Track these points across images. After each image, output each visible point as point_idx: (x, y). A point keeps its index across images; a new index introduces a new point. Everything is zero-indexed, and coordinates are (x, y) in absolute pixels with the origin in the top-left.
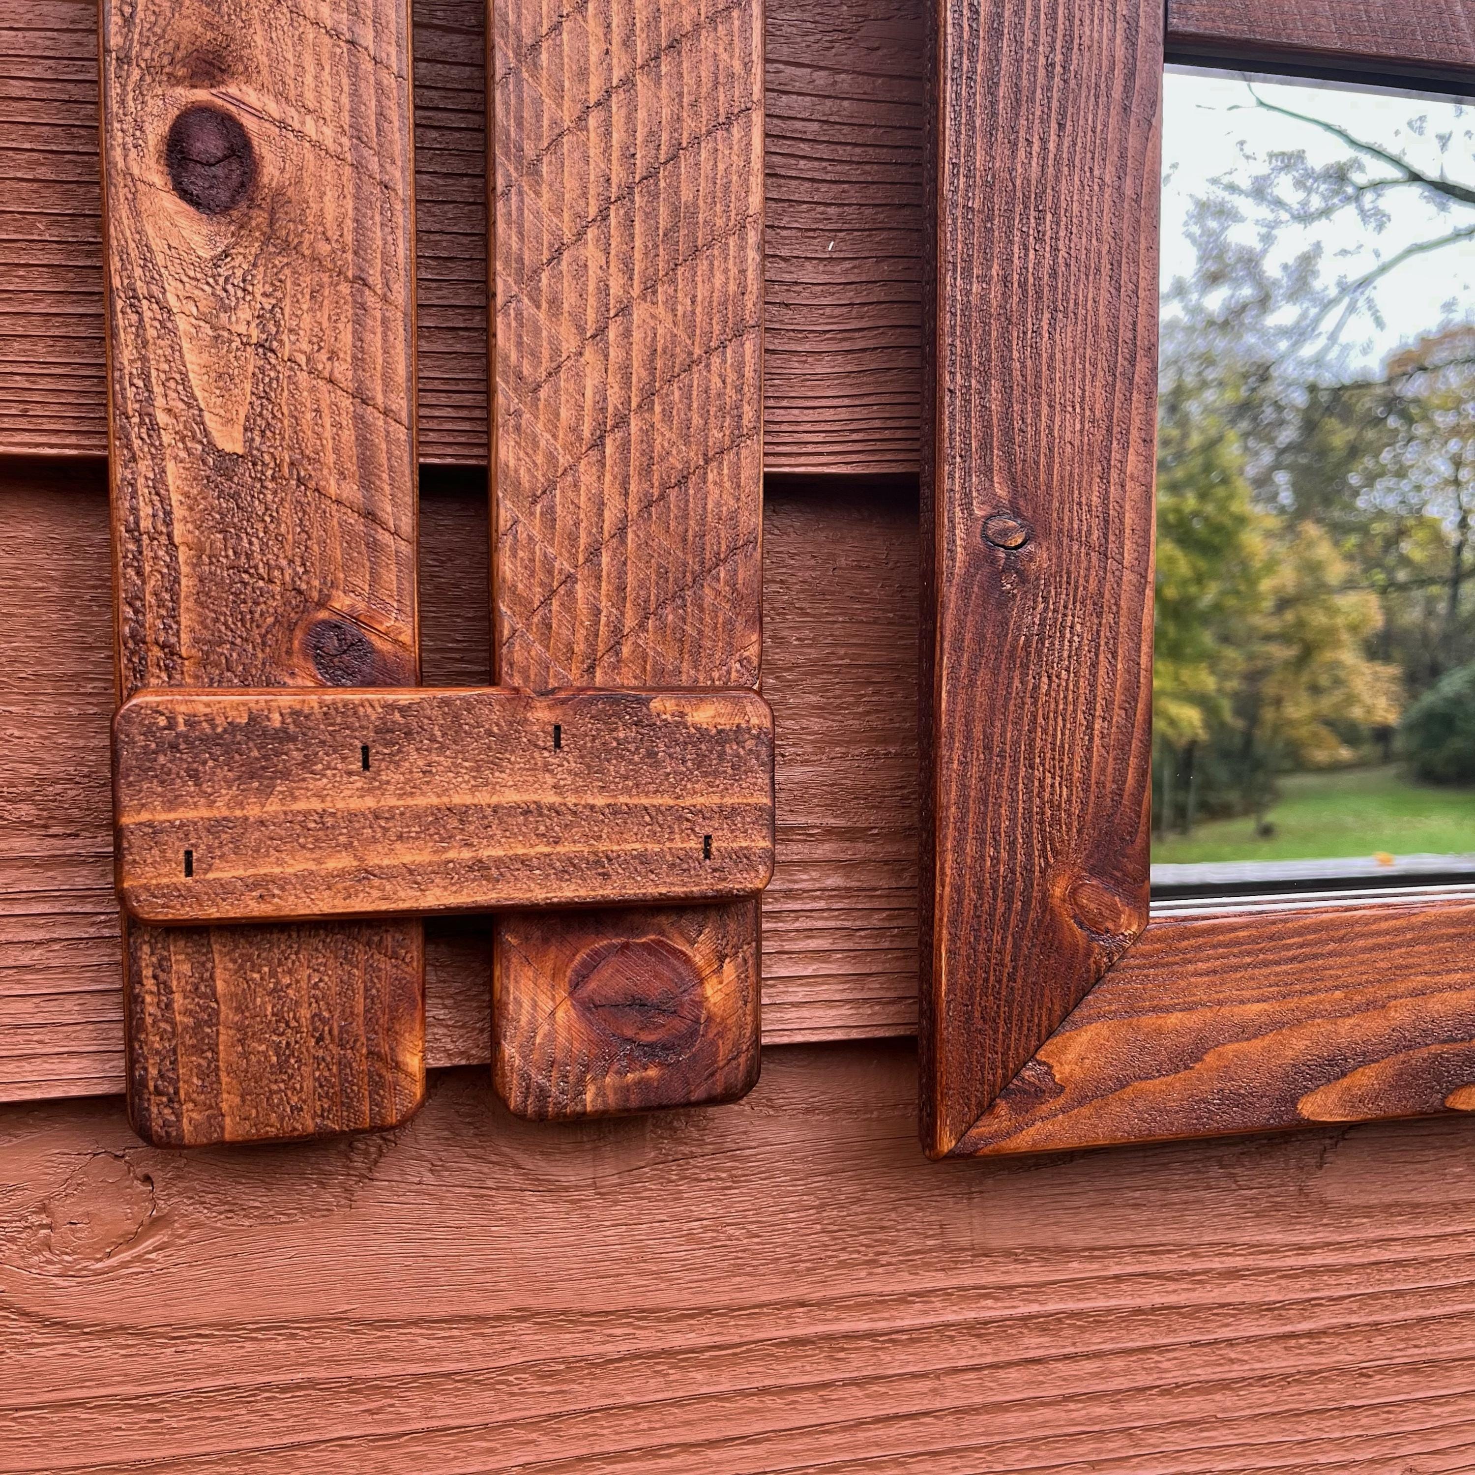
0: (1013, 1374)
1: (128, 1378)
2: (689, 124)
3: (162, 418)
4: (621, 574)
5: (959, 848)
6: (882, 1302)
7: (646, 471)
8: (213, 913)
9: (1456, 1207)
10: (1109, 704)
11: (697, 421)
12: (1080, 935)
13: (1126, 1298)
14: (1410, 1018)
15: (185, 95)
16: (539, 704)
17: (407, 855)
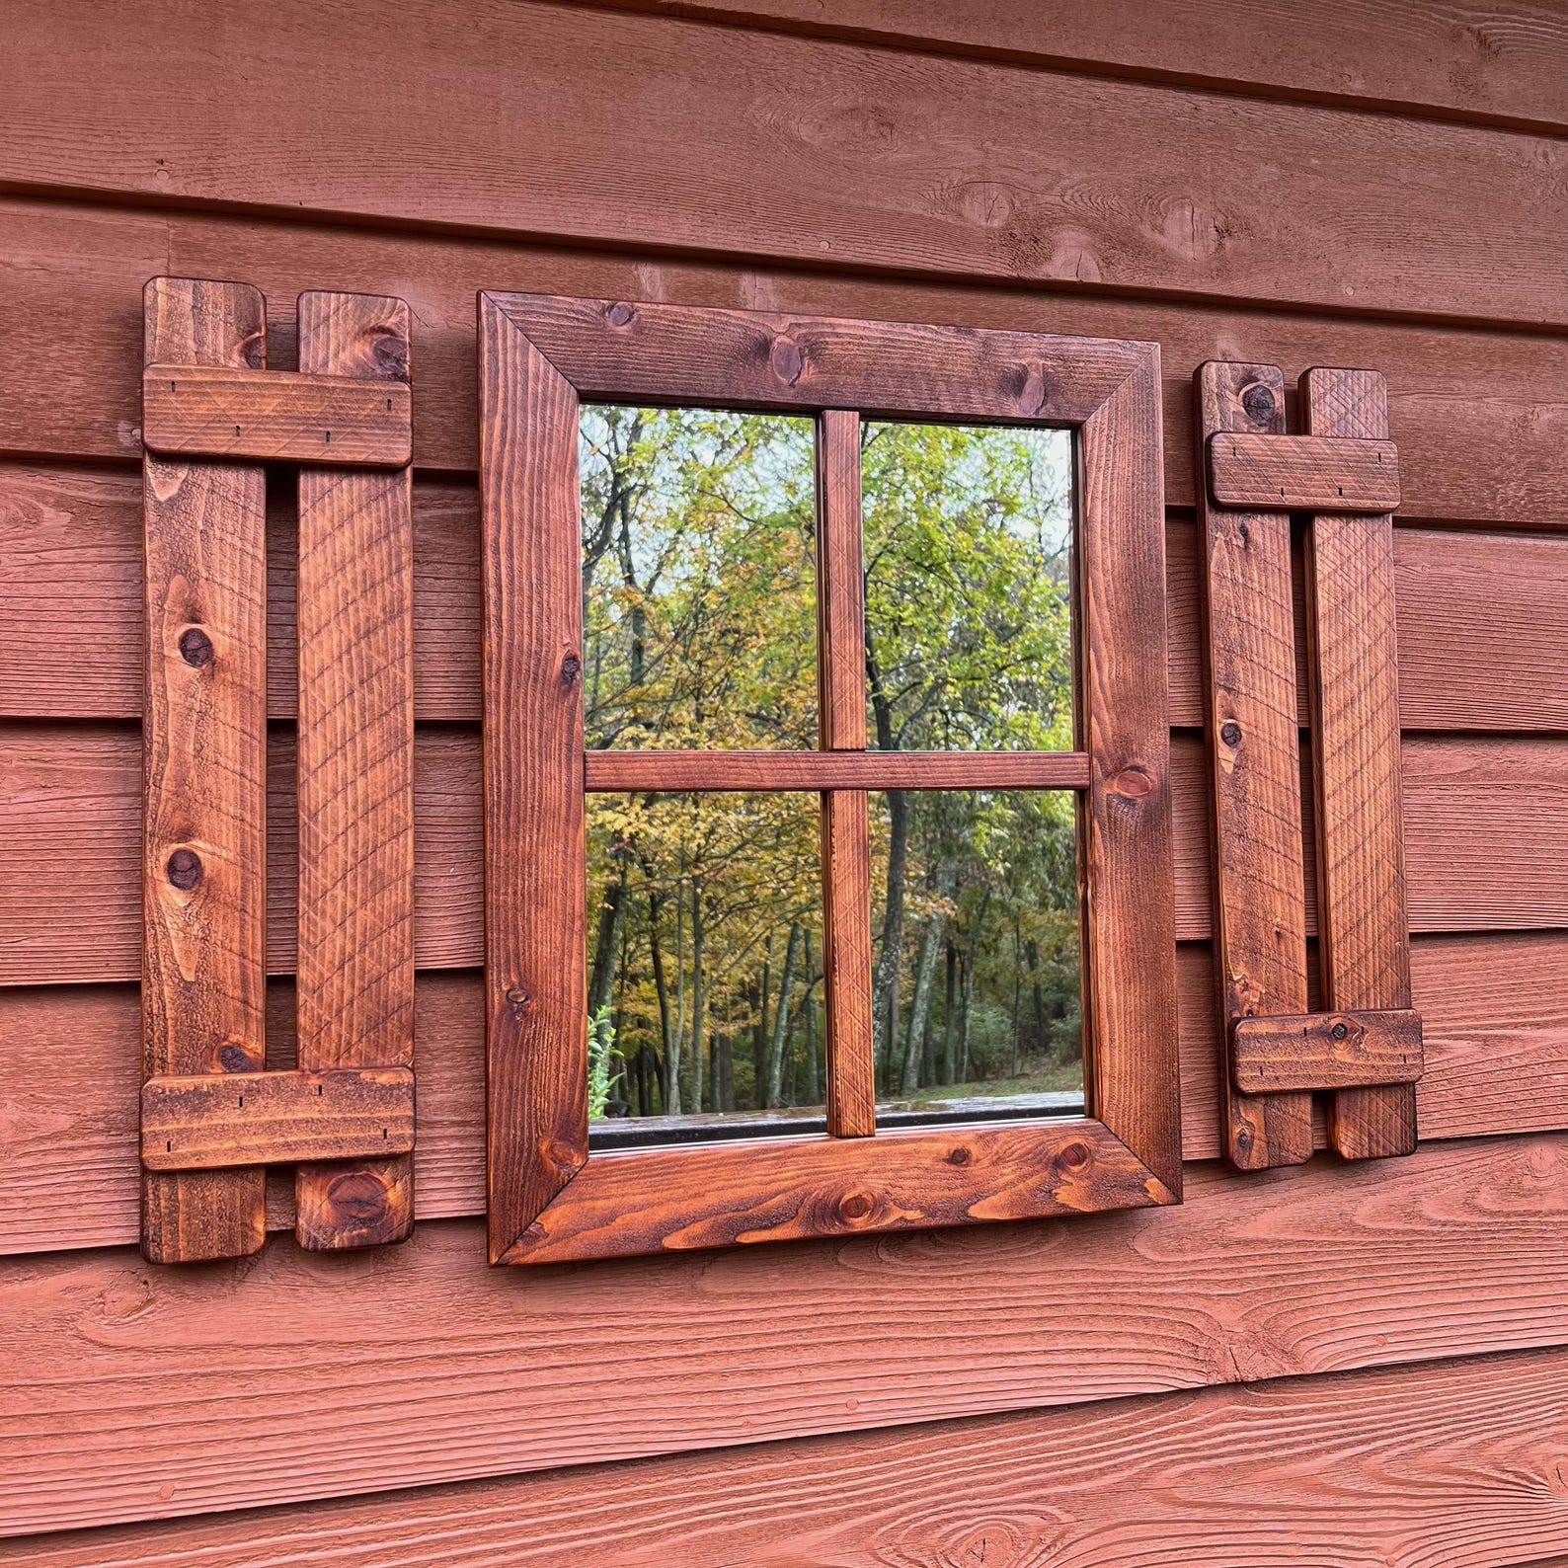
0: (545, 1373)
1: (134, 1370)
2: (381, 838)
3: (163, 970)
4: (351, 1020)
5: (498, 1131)
6: (481, 1338)
7: (362, 978)
8: (177, 1166)
9: (775, 1294)
10: (566, 1067)
11: (384, 955)
12: (555, 1167)
13: (602, 1338)
14: (716, 1201)
15: (175, 846)
16: (314, 1077)
17: (257, 1141)
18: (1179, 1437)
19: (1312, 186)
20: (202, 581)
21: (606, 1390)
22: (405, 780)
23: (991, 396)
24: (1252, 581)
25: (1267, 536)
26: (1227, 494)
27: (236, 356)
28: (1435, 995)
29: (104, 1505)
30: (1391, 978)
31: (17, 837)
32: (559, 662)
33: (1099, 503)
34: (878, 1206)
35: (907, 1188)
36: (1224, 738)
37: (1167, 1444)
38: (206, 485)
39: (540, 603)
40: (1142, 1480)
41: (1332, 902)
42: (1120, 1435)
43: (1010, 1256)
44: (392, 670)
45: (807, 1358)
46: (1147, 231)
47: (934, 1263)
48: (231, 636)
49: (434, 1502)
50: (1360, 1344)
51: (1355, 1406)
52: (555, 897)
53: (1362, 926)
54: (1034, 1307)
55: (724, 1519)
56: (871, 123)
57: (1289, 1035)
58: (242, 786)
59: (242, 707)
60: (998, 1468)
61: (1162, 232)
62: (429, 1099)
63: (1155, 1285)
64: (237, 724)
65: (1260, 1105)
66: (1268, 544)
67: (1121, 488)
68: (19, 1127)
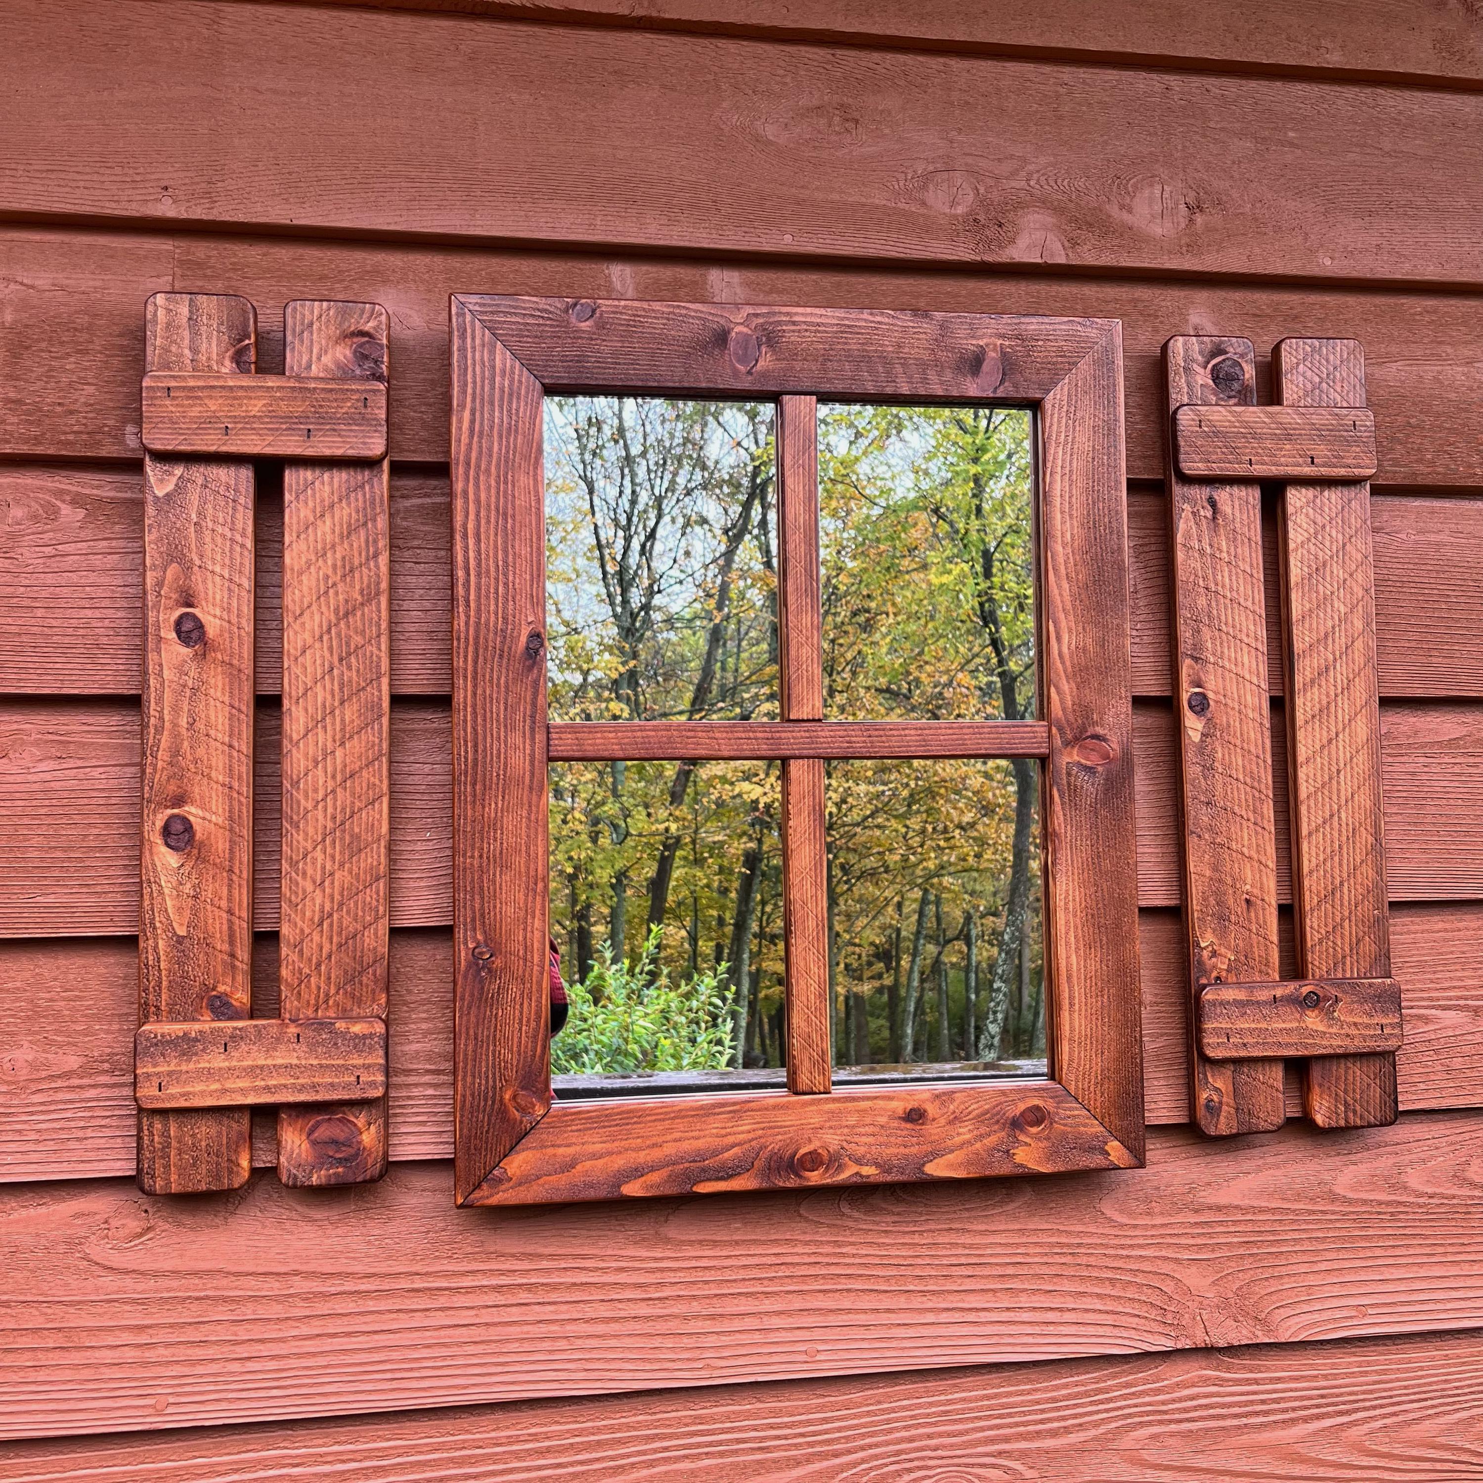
0: (516, 1309)
1: (135, 1291)
2: (358, 804)
3: (158, 925)
4: (329, 973)
5: (464, 1079)
6: (455, 1274)
7: (340, 934)
8: (168, 1105)
10: (528, 1021)
11: (360, 913)
12: (517, 1115)
13: (568, 1278)
14: (674, 1151)
15: (170, 812)
16: (292, 1025)
17: (241, 1084)
18: (1147, 1399)
19: (1289, 158)
20: (196, 569)
21: (570, 1328)
22: (380, 751)
23: (948, 375)
24: (1221, 551)
25: (1237, 506)
26: (1192, 465)
27: (227, 362)
28: (1421, 964)
29: (104, 1415)
30: (1368, 946)
31: (34, 803)
32: (523, 639)
33: (1058, 477)
34: (834, 1161)
35: (863, 1145)
36: (1191, 707)
37: (1136, 1406)
38: (200, 481)
39: (506, 584)
40: (1108, 1440)
41: (1306, 870)
42: (1086, 1394)
43: (973, 1214)
44: (369, 648)
45: (768, 1305)
46: (1114, 210)
47: (896, 1218)
48: (221, 618)
49: (410, 1426)
50: (1338, 1314)
51: (1335, 1376)
52: (519, 861)
53: (1338, 895)
54: (997, 1264)
55: (686, 1457)
56: (837, 119)
57: (1258, 1002)
58: (231, 756)
59: (231, 684)
60: (960, 1421)
61: (1130, 211)
62: (406, 1048)
63: (1122, 1247)
64: (227, 699)
65: (1228, 1071)
66: (1238, 514)
67: (1081, 463)
68: (33, 1066)
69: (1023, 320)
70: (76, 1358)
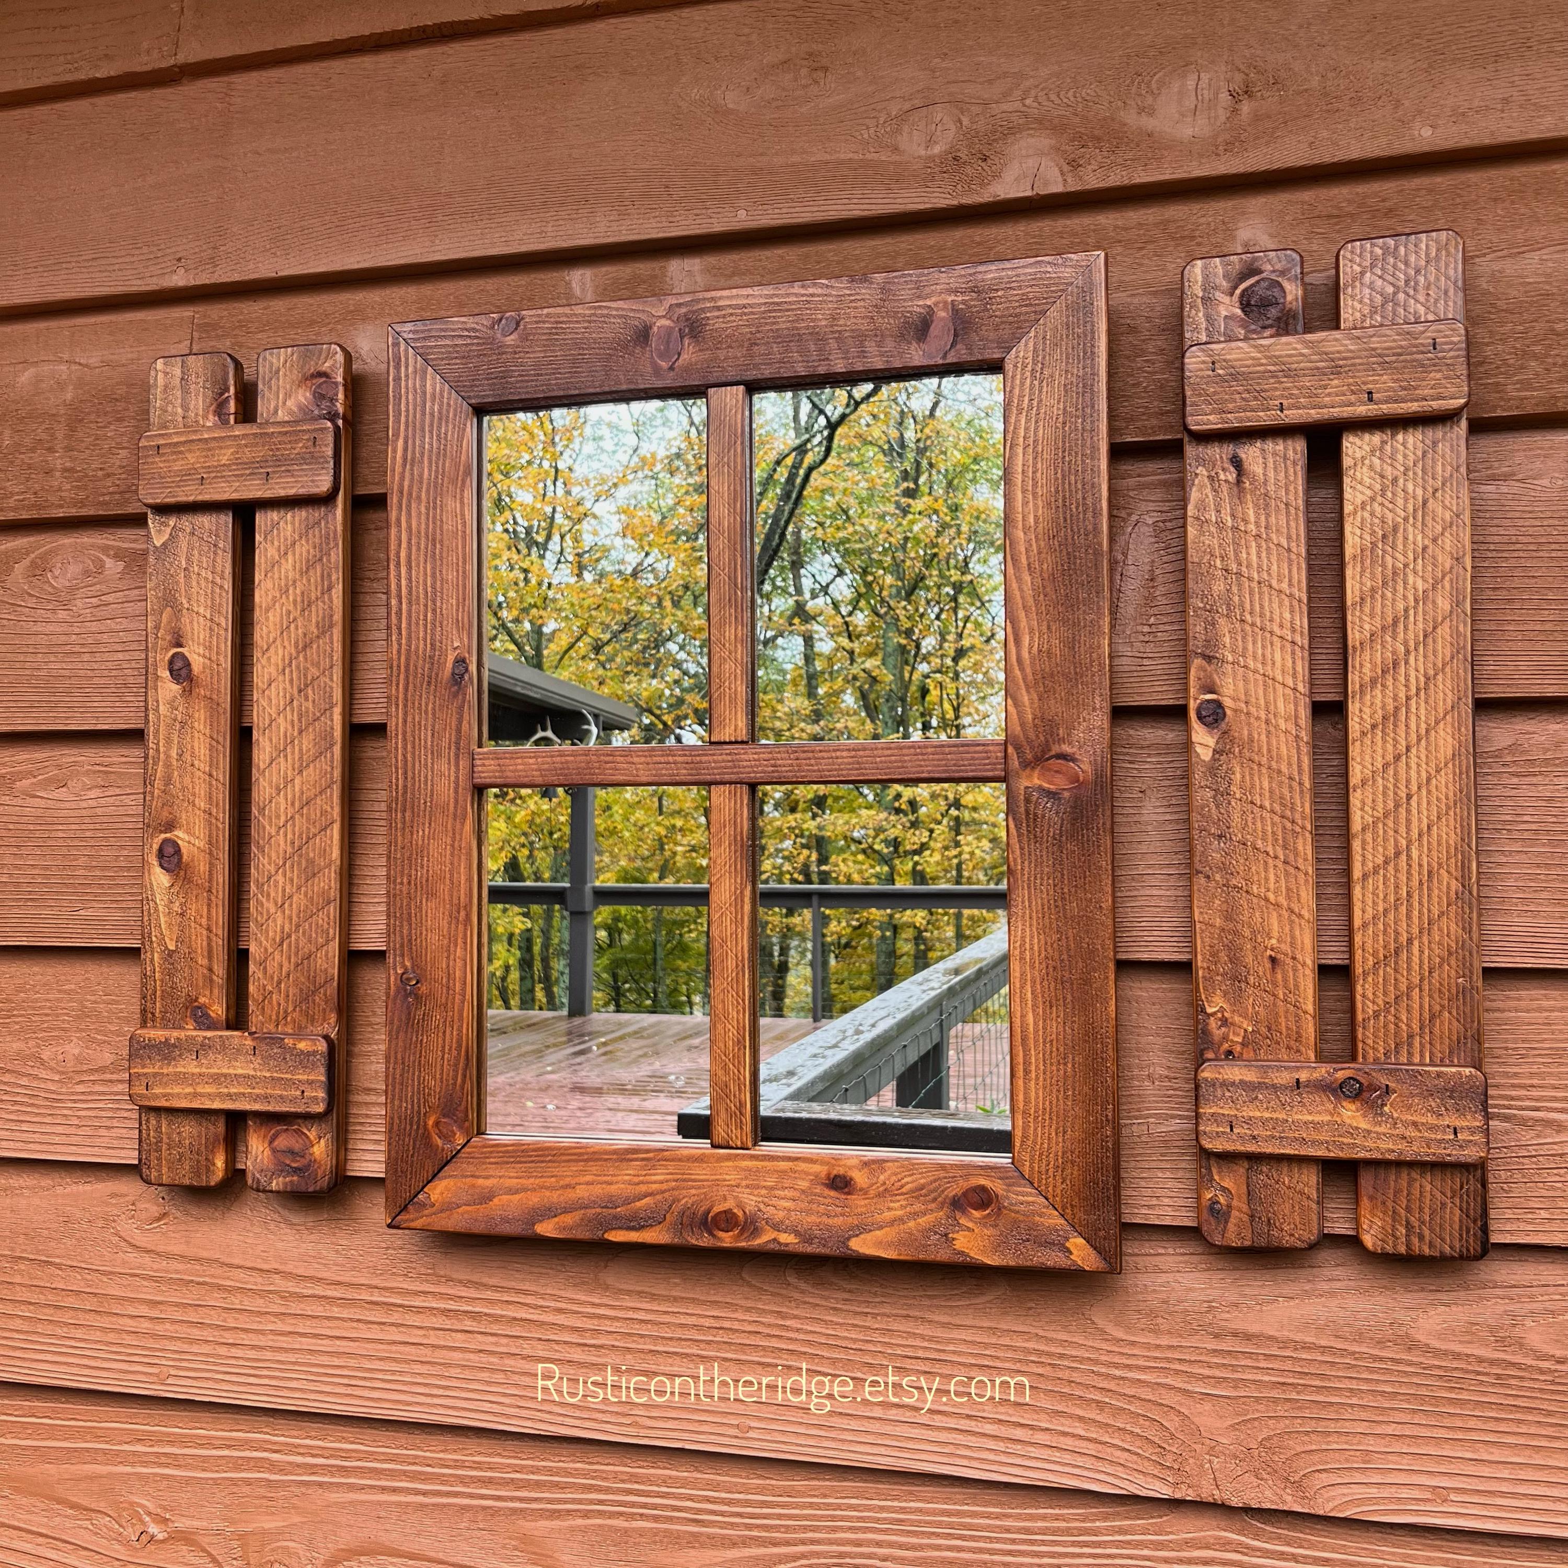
0: (459, 1335)
1: (152, 1269)
2: (313, 830)
3: (154, 939)
4: (288, 991)
6: (408, 1293)
7: (297, 954)
8: (156, 1104)
11: (314, 935)
12: (439, 1142)
13: (511, 1312)
14: (586, 1194)
15: (163, 836)
16: (250, 1038)
17: (209, 1089)
18: (1146, 1552)
20: (184, 611)
21: (510, 1362)
22: (333, 778)
23: (890, 344)
24: (1246, 522)
25: (1271, 465)
26: (1200, 419)
27: (211, 417)
29: (121, 1376)
30: (1448, 1024)
31: (84, 826)
32: (450, 665)
33: (1020, 450)
34: (750, 1225)
35: (782, 1210)
36: (1200, 718)
37: (1130, 1557)
38: (189, 529)
39: (434, 610)
41: (1357, 923)
42: (1068, 1532)
43: (933, 1302)
44: (322, 679)
46: (1131, 118)
47: (846, 1296)
48: (204, 656)
49: (369, 1434)
50: (1405, 1493)
52: (443, 889)
53: (1404, 956)
54: (959, 1364)
55: (621, 1514)
56: (804, 71)
57: (1274, 1086)
58: (210, 784)
59: (211, 716)
60: (914, 1534)
61: (1152, 114)
63: (1116, 1366)
64: (208, 732)
65: (1241, 1169)
66: (1271, 474)
67: (1049, 431)
68: (78, 1059)
69: (981, 268)
70: (105, 1322)
